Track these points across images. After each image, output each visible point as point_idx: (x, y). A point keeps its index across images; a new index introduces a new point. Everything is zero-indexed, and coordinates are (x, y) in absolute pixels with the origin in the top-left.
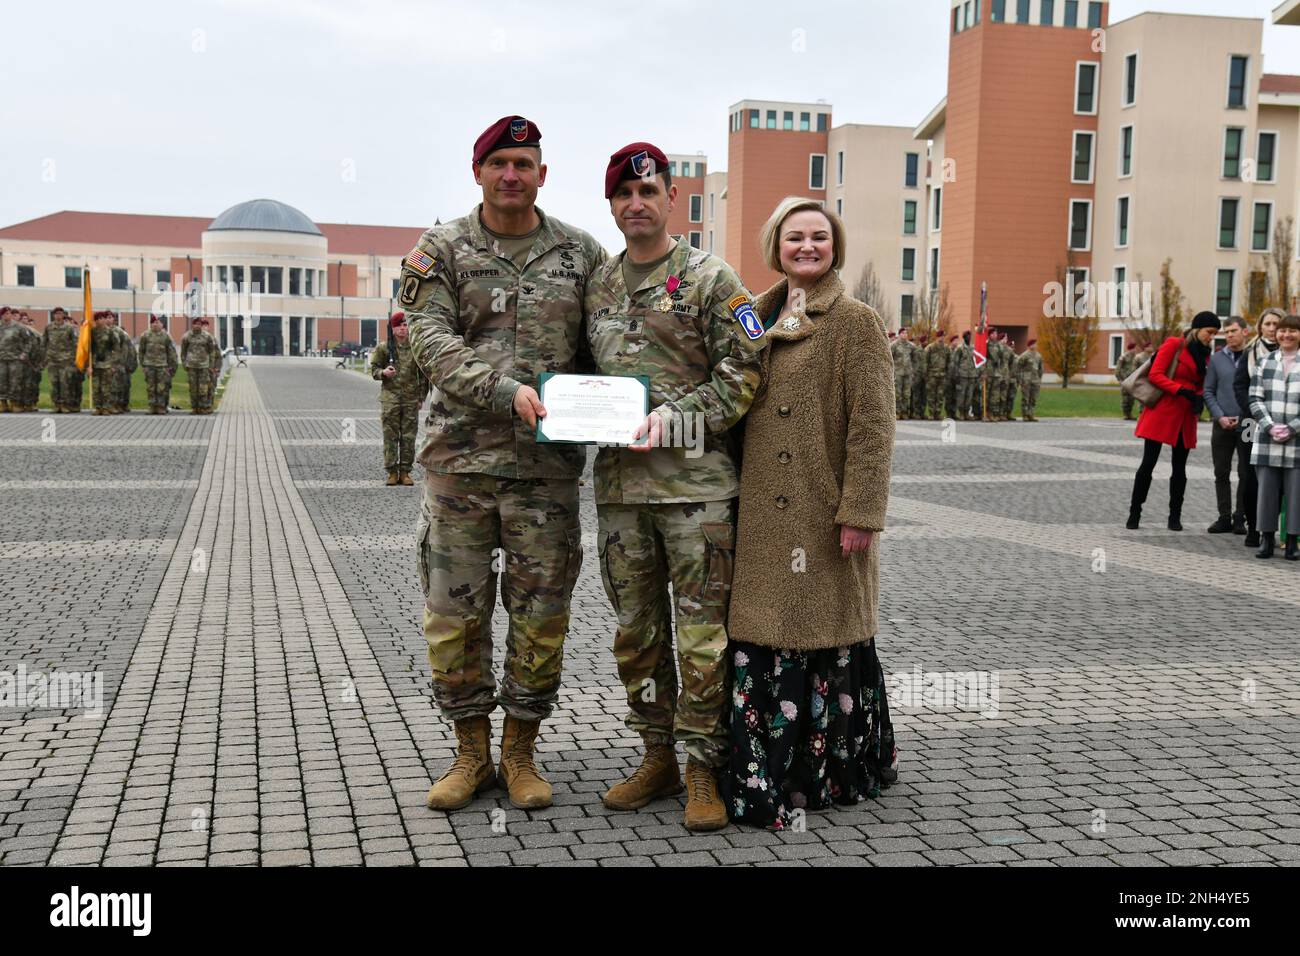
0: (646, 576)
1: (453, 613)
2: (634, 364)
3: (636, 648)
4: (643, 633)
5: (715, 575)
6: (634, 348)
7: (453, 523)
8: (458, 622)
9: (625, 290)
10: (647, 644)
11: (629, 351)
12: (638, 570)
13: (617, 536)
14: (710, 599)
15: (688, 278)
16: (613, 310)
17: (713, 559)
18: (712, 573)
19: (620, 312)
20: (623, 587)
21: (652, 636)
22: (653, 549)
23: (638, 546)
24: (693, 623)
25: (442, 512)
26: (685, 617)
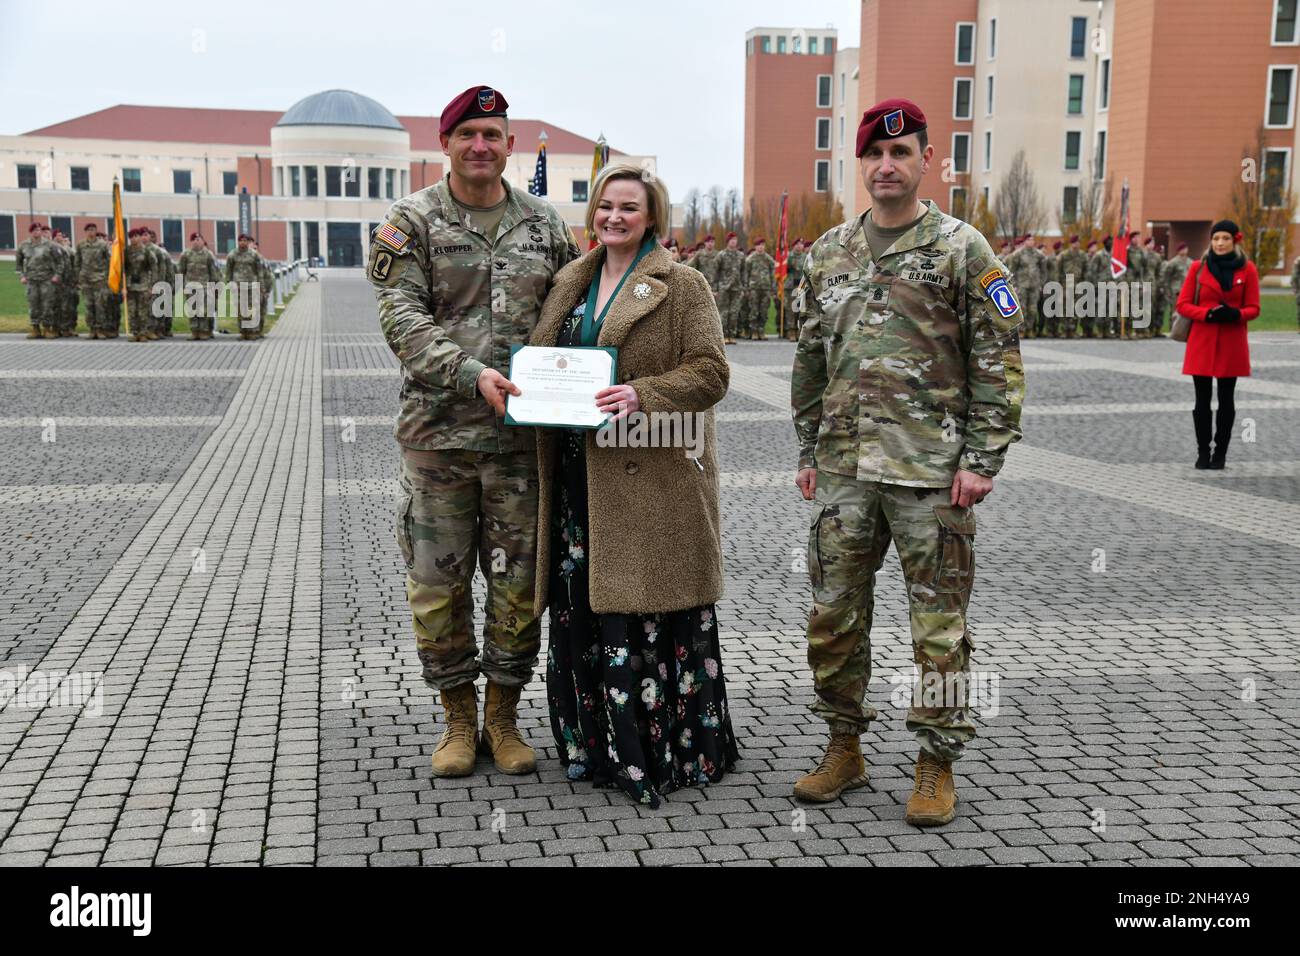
0: (857, 557)
1: (441, 582)
2: (876, 335)
3: (831, 631)
4: (843, 617)
5: (950, 561)
6: (877, 318)
7: (437, 494)
8: (445, 590)
9: (869, 256)
10: (844, 629)
11: (871, 322)
12: (850, 549)
13: (835, 510)
14: (946, 587)
15: (940, 246)
16: (853, 276)
17: (946, 544)
18: (946, 559)
19: (863, 278)
20: (831, 563)
21: (851, 622)
22: (872, 531)
23: (854, 525)
24: (927, 610)
25: (426, 484)
26: (919, 604)
